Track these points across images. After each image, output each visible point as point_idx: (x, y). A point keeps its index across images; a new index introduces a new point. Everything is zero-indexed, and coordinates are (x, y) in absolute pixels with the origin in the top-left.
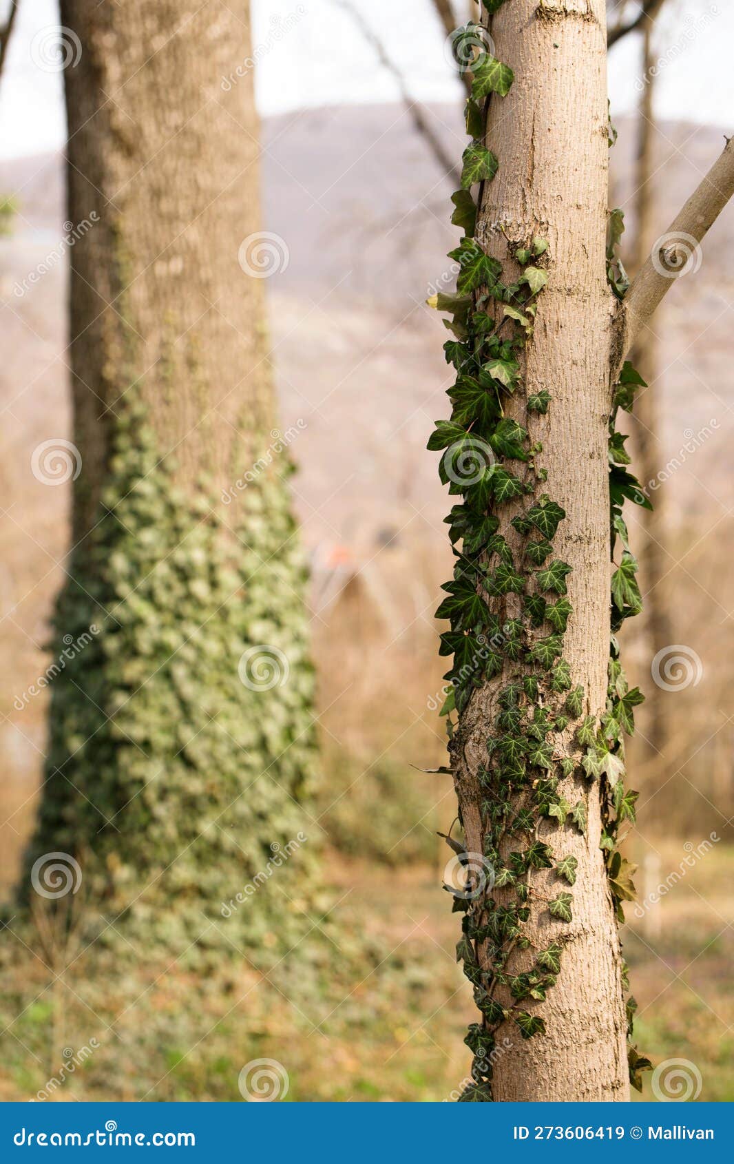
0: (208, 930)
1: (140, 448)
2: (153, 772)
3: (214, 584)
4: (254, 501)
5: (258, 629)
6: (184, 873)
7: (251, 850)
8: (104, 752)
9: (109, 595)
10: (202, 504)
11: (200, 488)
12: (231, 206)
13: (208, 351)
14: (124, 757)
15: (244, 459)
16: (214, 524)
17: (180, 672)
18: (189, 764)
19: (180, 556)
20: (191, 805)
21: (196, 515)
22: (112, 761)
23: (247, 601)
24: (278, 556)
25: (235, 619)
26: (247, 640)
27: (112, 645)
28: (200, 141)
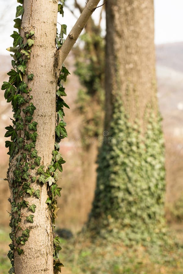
0: (132, 236)
1: (120, 112)
2: (120, 195)
3: (138, 147)
4: (150, 126)
5: (149, 159)
6: (127, 221)
7: (145, 216)
8: (108, 189)
9: (111, 150)
10: (136, 127)
11: (135, 123)
12: (146, 51)
13: (139, 88)
14: (113, 191)
15: (147, 116)
16: (139, 132)
17: (128, 169)
18: (130, 193)
19: (129, 140)
20: (130, 203)
21: (134, 130)
22: (110, 191)
23: (147, 152)
24: (155, 141)
25: (144, 156)
26: (146, 162)
27: (111, 162)
28: (138, 34)
